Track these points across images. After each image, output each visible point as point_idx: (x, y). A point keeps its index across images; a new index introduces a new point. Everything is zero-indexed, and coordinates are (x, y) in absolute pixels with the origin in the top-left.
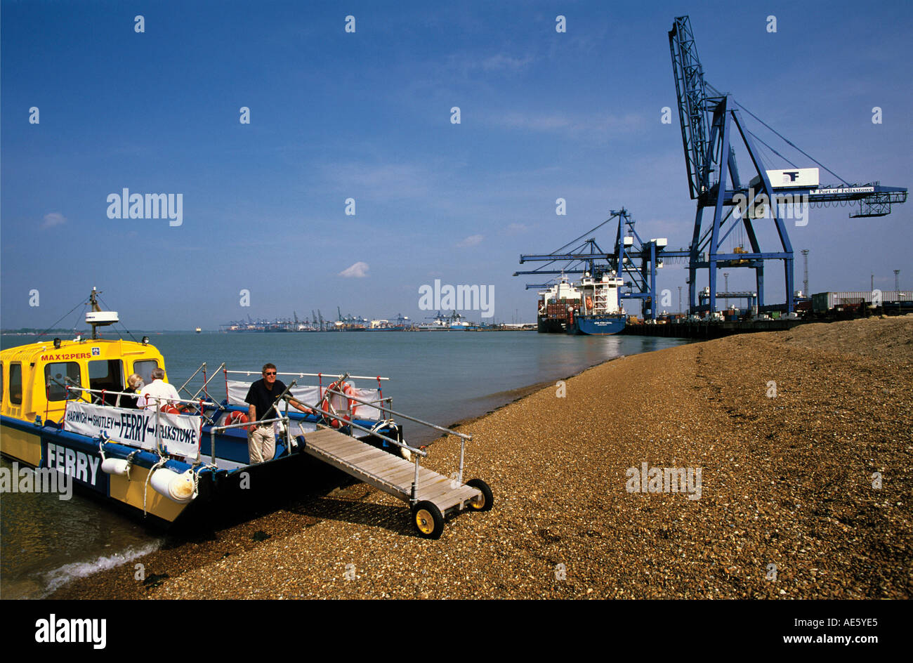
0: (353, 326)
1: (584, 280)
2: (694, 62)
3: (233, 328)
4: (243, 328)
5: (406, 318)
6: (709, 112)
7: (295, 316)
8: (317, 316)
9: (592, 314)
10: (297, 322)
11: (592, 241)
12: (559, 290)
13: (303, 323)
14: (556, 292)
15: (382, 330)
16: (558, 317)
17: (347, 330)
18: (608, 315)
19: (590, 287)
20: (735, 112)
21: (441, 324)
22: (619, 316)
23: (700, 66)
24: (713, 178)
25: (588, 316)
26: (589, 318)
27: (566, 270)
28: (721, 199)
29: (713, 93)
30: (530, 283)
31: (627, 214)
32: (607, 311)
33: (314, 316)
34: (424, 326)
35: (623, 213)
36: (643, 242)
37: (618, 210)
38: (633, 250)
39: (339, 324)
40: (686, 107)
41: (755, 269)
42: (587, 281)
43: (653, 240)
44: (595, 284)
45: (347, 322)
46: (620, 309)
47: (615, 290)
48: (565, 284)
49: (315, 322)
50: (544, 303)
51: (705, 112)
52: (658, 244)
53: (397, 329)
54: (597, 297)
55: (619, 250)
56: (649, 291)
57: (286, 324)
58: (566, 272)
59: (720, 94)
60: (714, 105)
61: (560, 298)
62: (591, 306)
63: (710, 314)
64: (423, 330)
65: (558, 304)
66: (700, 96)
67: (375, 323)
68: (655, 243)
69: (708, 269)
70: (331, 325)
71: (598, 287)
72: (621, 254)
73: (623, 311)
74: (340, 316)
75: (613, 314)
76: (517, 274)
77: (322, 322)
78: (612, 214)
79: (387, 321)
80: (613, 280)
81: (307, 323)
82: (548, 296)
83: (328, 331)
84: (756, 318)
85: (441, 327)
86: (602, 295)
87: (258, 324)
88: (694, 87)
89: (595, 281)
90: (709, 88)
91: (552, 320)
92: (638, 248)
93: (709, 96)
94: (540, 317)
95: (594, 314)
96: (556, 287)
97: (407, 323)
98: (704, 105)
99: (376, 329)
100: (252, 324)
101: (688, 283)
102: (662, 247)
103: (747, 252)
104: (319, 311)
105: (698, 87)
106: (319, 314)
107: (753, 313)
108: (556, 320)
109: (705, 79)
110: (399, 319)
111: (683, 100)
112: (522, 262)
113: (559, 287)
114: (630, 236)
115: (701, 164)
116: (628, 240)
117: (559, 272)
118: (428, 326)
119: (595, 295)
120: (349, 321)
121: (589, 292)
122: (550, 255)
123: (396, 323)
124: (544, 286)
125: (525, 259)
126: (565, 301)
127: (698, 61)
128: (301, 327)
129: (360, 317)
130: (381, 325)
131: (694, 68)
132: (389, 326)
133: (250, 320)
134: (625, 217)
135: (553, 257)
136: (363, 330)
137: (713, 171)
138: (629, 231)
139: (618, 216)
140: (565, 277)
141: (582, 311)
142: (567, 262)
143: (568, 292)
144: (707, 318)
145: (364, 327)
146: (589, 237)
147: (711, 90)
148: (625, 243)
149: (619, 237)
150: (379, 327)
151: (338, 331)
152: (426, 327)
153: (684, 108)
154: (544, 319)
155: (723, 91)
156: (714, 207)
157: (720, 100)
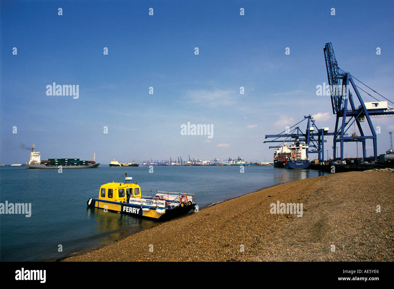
0: (195, 163)
1: (292, 146)
2: (334, 61)
3: (144, 164)
4: (149, 164)
5: (218, 160)
6: (340, 79)
7: (171, 159)
8: (180, 159)
9: (295, 160)
10: (171, 162)
11: (298, 128)
12: (282, 149)
13: (174, 162)
14: (281, 150)
15: (207, 165)
16: (282, 160)
17: (192, 165)
18: (302, 160)
19: (294, 149)
20: (351, 80)
21: (233, 163)
22: (307, 161)
23: (336, 62)
24: (342, 106)
25: (293, 161)
26: (294, 162)
27: (286, 140)
28: (345, 114)
29: (342, 72)
30: (271, 146)
31: (312, 117)
32: (301, 159)
33: (178, 159)
34: (225, 164)
35: (310, 117)
36: (318, 129)
37: (307, 116)
38: (314, 132)
39: (189, 162)
40: (331, 77)
41: (362, 142)
42: (293, 146)
43: (323, 128)
44: (296, 148)
45: (192, 162)
46: (307, 158)
47: (305, 150)
48: (285, 147)
49: (179, 162)
50: (276, 155)
51: (338, 79)
52: (325, 130)
53: (214, 165)
54: (297, 153)
55: (308, 132)
56: (321, 150)
57: (167, 162)
58: (286, 141)
59: (345, 72)
60: (343, 77)
61: (283, 153)
62: (294, 157)
63: (341, 162)
64: (225, 165)
65: (282, 155)
66: (336, 73)
67: (205, 162)
68: (324, 129)
69: (340, 142)
70: (186, 163)
71: (297, 149)
72: (309, 134)
73: (308, 159)
74: (190, 159)
75: (304, 160)
76: (265, 142)
77: (182, 162)
78: (305, 117)
79: (210, 162)
80: (304, 146)
81: (176, 162)
82: (278, 152)
83: (184, 165)
84: (362, 163)
85: (233, 164)
86: (299, 152)
87: (155, 162)
88: (334, 69)
89: (296, 146)
90: (340, 70)
91: (279, 162)
92: (316, 131)
93: (340, 73)
94: (275, 161)
95: (296, 160)
96: (281, 147)
97: (218, 162)
98: (338, 77)
99: (205, 165)
100: (152, 162)
101: (333, 148)
102: (327, 131)
103: (357, 136)
104: (181, 157)
105: (336, 70)
106: (181, 159)
107: (361, 161)
108: (281, 162)
109: (338, 66)
110: (215, 160)
111: (330, 75)
112: (266, 138)
113: (283, 148)
114: (313, 126)
115: (337, 100)
116: (312, 128)
117: (283, 141)
118: (227, 164)
119: (296, 152)
120: (193, 161)
121: (293, 151)
122: (278, 135)
123: (213, 162)
124: (277, 147)
125: (267, 136)
126: (285, 154)
127: (335, 60)
128: (173, 164)
129: (198, 159)
130: (207, 163)
131: (334, 62)
132: (211, 164)
133: (152, 160)
134: (311, 119)
135: (279, 136)
136: (199, 165)
137: (342, 103)
138: (312, 125)
139: (308, 118)
140: (286, 143)
141: (290, 159)
142: (286, 138)
143: (286, 150)
144: (340, 163)
145: (200, 164)
146: (297, 126)
147: (341, 71)
148: (310, 130)
149: (308, 127)
150: (206, 164)
151: (189, 165)
152: (226, 164)
153: (330, 78)
154: (276, 162)
155: (346, 71)
156: (342, 117)
157: (345, 75)
